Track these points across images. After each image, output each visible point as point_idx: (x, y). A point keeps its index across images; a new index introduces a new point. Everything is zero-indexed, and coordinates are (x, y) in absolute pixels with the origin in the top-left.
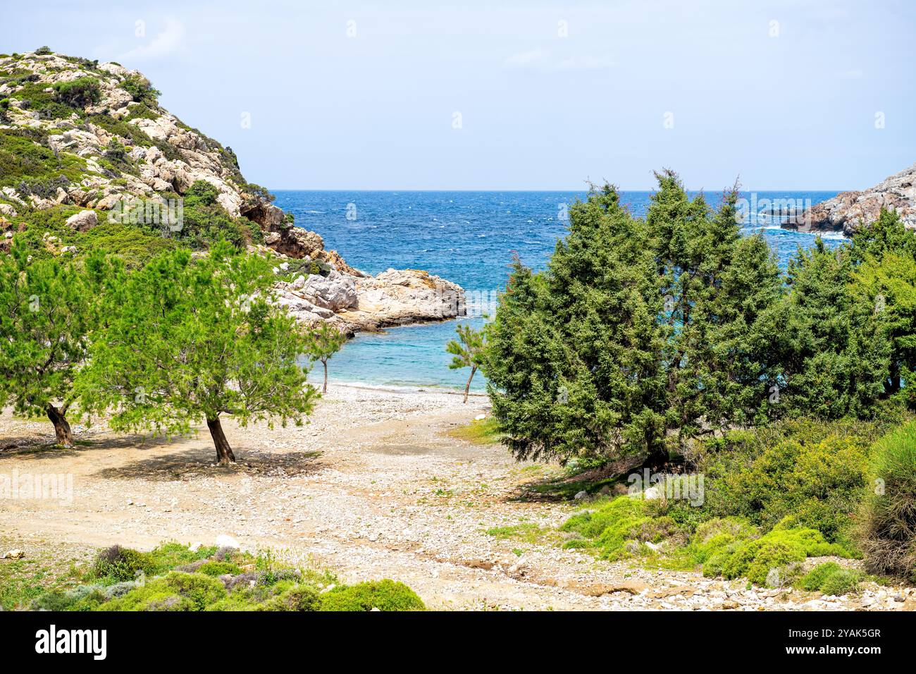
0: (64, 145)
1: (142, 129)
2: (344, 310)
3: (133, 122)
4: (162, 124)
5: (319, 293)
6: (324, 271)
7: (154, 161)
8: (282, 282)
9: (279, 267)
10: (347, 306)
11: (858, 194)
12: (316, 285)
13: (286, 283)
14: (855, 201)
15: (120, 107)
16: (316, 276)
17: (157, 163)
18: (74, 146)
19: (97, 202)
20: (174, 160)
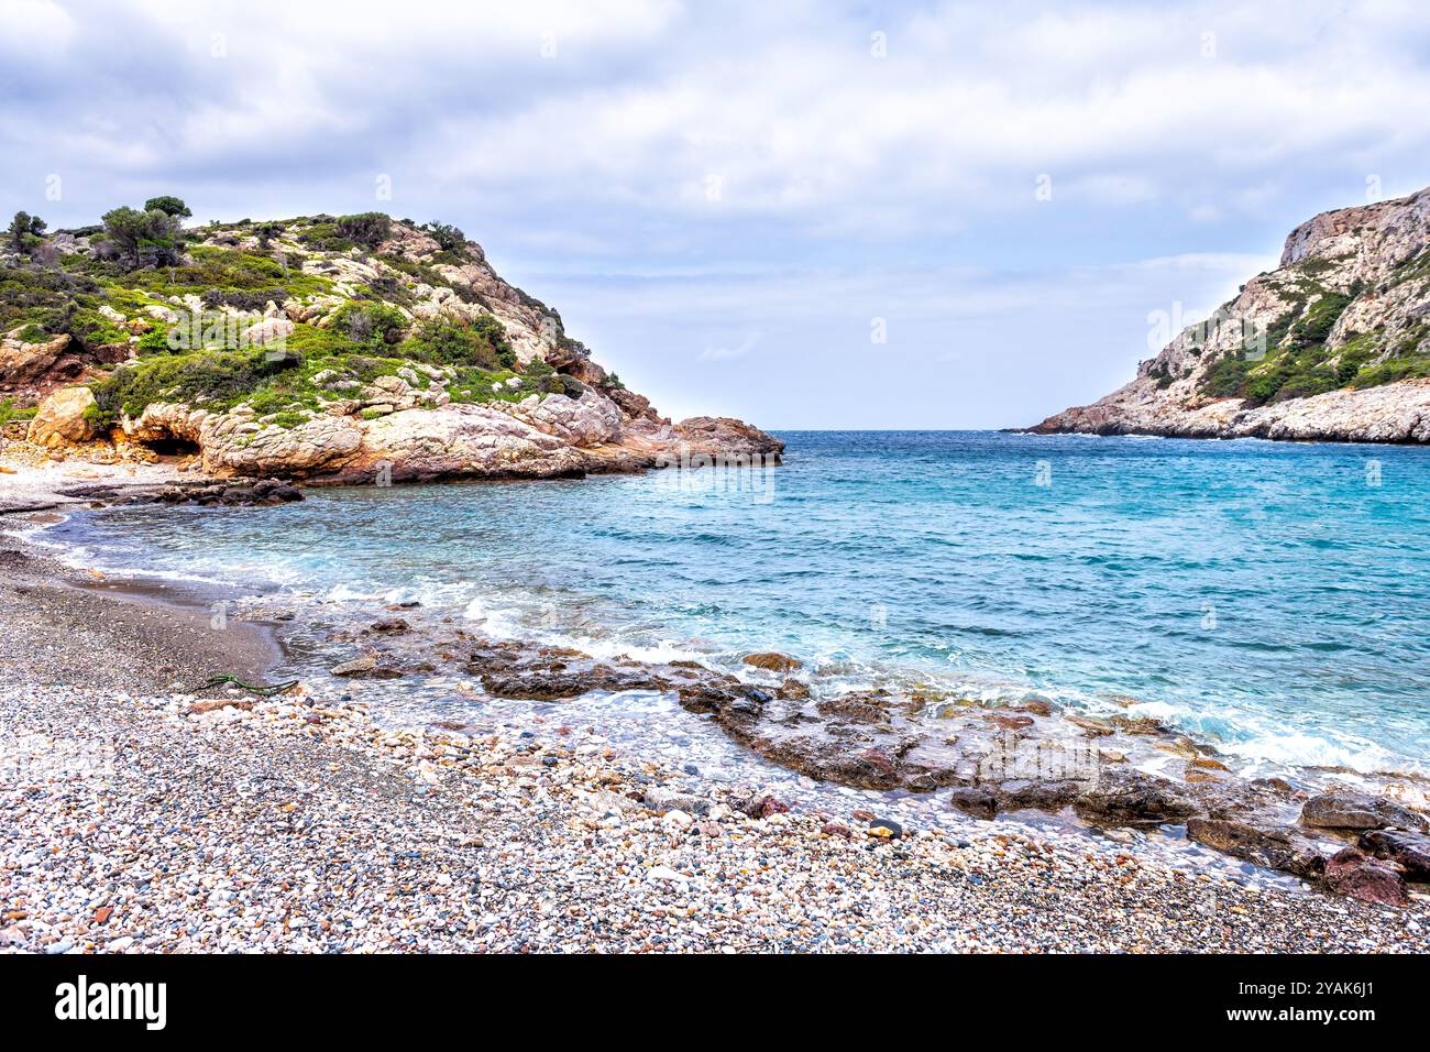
0: (321, 270)
1: (442, 274)
2: (598, 444)
3: (434, 268)
4: (467, 271)
5: (555, 417)
6: (573, 391)
7: (441, 301)
8: (502, 401)
9: (503, 383)
10: (603, 440)
11: (1083, 408)
12: (553, 407)
13: (508, 403)
14: (1081, 413)
15: (424, 254)
16: (558, 397)
17: (445, 302)
18: (334, 273)
19: (319, 319)
20: (471, 304)
